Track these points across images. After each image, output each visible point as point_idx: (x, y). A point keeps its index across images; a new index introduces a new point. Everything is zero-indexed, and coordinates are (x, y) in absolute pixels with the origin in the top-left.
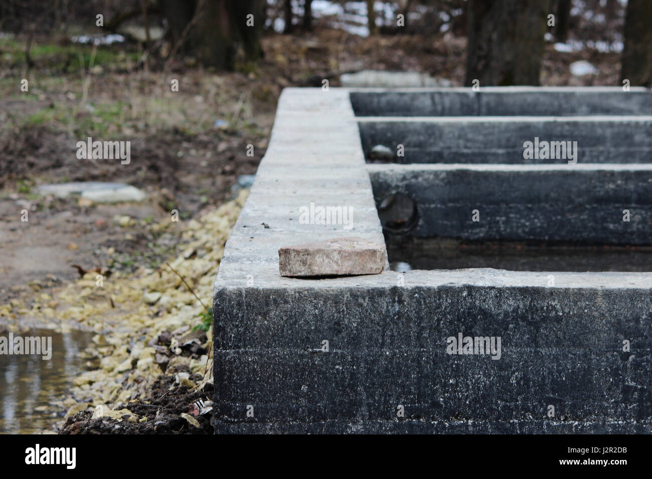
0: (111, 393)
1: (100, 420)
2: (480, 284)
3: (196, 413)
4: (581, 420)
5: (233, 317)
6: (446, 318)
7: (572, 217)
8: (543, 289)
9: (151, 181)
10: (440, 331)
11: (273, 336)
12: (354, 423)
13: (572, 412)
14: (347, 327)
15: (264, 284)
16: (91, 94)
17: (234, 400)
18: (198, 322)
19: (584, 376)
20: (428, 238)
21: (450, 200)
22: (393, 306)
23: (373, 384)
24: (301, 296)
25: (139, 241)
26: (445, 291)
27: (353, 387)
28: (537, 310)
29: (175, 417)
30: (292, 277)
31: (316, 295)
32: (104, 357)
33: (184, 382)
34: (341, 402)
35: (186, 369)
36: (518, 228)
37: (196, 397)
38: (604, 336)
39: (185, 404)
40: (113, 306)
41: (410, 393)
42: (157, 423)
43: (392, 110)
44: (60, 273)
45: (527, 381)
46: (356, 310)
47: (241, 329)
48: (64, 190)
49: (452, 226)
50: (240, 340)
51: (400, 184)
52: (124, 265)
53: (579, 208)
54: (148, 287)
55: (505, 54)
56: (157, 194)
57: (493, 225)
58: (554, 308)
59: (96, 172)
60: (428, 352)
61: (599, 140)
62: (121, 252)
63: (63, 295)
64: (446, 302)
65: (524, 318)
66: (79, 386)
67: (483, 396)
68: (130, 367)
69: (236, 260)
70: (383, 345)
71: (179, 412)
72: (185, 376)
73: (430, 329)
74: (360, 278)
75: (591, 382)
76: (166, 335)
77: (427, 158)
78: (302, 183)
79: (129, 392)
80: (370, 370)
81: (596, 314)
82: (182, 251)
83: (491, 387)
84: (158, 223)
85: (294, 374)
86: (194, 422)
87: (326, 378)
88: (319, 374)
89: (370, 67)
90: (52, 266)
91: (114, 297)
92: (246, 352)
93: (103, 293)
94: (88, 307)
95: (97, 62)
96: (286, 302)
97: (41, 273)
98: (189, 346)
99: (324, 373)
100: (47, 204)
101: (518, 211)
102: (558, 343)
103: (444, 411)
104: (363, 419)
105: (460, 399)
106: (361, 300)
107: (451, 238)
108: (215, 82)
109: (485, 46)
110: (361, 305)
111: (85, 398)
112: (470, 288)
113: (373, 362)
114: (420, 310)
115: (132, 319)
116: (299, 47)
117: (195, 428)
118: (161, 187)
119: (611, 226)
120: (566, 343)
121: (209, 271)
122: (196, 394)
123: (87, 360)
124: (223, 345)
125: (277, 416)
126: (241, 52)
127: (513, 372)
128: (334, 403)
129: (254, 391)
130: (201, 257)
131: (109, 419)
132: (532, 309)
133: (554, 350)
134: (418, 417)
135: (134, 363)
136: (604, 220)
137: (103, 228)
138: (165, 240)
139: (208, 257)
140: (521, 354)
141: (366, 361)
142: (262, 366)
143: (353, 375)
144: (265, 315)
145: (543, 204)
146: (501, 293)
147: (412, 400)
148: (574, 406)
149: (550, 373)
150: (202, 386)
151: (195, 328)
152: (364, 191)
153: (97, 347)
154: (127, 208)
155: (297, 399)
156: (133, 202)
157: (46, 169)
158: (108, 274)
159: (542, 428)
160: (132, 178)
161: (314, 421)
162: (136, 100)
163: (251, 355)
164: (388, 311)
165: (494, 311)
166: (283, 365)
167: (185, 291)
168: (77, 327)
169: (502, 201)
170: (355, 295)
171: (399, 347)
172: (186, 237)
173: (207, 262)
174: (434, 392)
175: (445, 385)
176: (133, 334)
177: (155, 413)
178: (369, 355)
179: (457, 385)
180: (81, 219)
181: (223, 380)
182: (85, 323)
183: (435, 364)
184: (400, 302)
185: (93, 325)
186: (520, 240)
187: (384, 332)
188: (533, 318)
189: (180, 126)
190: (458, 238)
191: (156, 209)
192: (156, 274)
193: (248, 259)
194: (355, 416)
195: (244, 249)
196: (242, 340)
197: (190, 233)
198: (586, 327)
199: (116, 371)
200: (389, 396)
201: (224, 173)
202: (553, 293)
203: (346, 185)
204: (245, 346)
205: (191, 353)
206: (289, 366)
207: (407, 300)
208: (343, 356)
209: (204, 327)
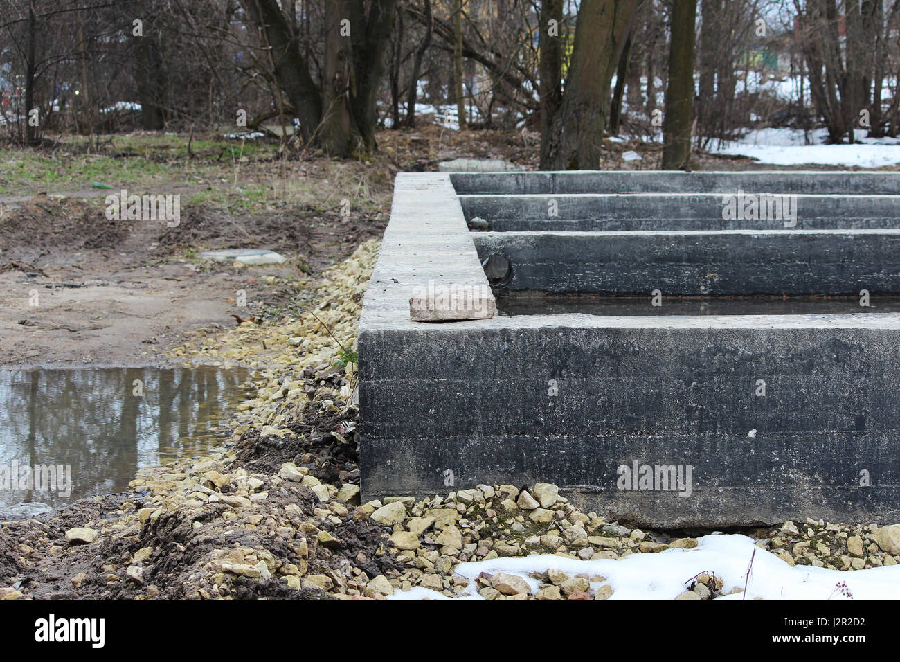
0: (268, 416)
1: (267, 438)
2: (573, 326)
3: (342, 431)
4: (654, 434)
5: (374, 354)
6: (546, 353)
7: (636, 273)
8: (624, 329)
9: (290, 248)
10: (540, 365)
11: (406, 369)
12: (472, 439)
13: (646, 428)
14: (466, 361)
15: (397, 327)
16: (240, 179)
17: (375, 421)
18: (337, 359)
19: (656, 399)
20: (521, 290)
21: (539, 260)
22: (503, 344)
23: (488, 407)
24: (428, 337)
25: (283, 295)
26: (544, 331)
27: (471, 410)
28: (619, 347)
29: (326, 435)
30: (420, 321)
31: (441, 336)
32: (260, 388)
33: (330, 407)
34: (461, 422)
35: (330, 397)
36: (592, 282)
37: (342, 418)
38: (672, 367)
39: (333, 425)
40: (265, 348)
41: (517, 414)
42: (313, 439)
43: (484, 189)
44: (221, 321)
45: (611, 404)
46: (473, 347)
47: (381, 364)
48: (221, 256)
49: (540, 281)
50: (379, 373)
51: (498, 247)
52: (273, 315)
53: (641, 266)
54: (293, 332)
55: (571, 144)
56: (295, 258)
57: (572, 280)
58: (632, 344)
59: (246, 241)
60: (531, 381)
61: (652, 212)
62: (269, 305)
63: (225, 339)
64: (545, 341)
65: (608, 353)
66: (241, 411)
67: (576, 416)
68: (282, 396)
69: (374, 308)
70: (495, 376)
71: (328, 431)
72: (330, 402)
73: (533, 363)
74: (476, 322)
75: (662, 404)
76: (310, 370)
77: (515, 227)
78: (420, 247)
79: (283, 415)
80: (484, 396)
81: (665, 349)
82: (318, 303)
83: (582, 408)
84: (297, 281)
85: (423, 400)
86: (341, 439)
87: (449, 403)
88: (444, 399)
89: (461, 156)
90: (216, 316)
91: (265, 340)
92: (385, 382)
93: (257, 337)
94: (246, 348)
95: (244, 154)
96: (417, 342)
97: (206, 321)
98: (331, 378)
99: (448, 399)
100: (208, 266)
101: (593, 269)
102: (635, 373)
103: (545, 428)
104: (479, 435)
105: (557, 419)
106: (477, 340)
107: (539, 290)
108: (339, 168)
109: (555, 138)
110: (477, 344)
111: (246, 421)
112: (565, 329)
113: (487, 389)
114: (525, 347)
115: (281, 358)
116: (405, 140)
117: (343, 444)
118: (298, 253)
119: (667, 280)
120: (642, 373)
121: (342, 318)
122: (341, 416)
123: (246, 390)
124: (366, 377)
125: (409, 433)
126: (360, 144)
127: (600, 397)
128: (456, 423)
129: (391, 413)
130: (335, 308)
131: (275, 436)
132: (614, 346)
133: (632, 379)
134: (523, 434)
135: (285, 392)
136: (661, 275)
137: (254, 285)
138: (303, 295)
139: (340, 308)
140: (606, 382)
141: (481, 389)
142: (398, 393)
143: (471, 400)
144: (400, 352)
145: (612, 263)
146: (589, 333)
147: (518, 420)
148: (648, 423)
149: (629, 397)
150: (346, 410)
151: (335, 364)
152: (471, 253)
153: (253, 380)
154: (272, 268)
155: (426, 419)
156: (276, 264)
157: (206, 239)
158: (260, 322)
159: (622, 441)
160: (275, 246)
161: (440, 437)
162: (277, 183)
163: (389, 384)
164: (499, 348)
165: (584, 348)
166: (414, 392)
167: (322, 335)
168: (237, 365)
169: (580, 261)
170: (472, 335)
171: (508, 377)
172: (320, 292)
173: (339, 312)
174: (536, 414)
175: (545, 408)
176: (282, 370)
177: (309, 432)
178: (484, 384)
179: (554, 408)
180: (235, 278)
181: (366, 405)
182: (243, 361)
183: (537, 390)
184: (509, 341)
185: (250, 363)
186: (595, 292)
187: (496, 365)
188: (615, 353)
189: (312, 204)
190: (545, 291)
191: (295, 270)
192: (299, 322)
193: (384, 307)
194: (473, 433)
195: (379, 300)
196: (381, 373)
197: (324, 289)
198: (657, 359)
199: (270, 399)
200: (501, 416)
201: (348, 241)
202: (631, 332)
203: (456, 248)
204: (384, 377)
205: (333, 384)
206: (420, 393)
207: (514, 339)
208: (463, 385)
209: (343, 364)
